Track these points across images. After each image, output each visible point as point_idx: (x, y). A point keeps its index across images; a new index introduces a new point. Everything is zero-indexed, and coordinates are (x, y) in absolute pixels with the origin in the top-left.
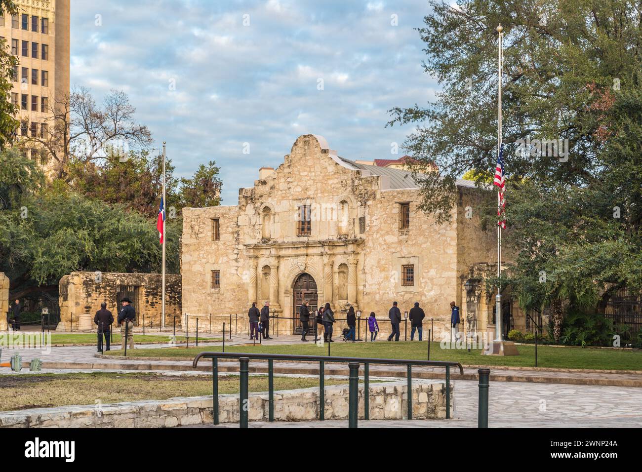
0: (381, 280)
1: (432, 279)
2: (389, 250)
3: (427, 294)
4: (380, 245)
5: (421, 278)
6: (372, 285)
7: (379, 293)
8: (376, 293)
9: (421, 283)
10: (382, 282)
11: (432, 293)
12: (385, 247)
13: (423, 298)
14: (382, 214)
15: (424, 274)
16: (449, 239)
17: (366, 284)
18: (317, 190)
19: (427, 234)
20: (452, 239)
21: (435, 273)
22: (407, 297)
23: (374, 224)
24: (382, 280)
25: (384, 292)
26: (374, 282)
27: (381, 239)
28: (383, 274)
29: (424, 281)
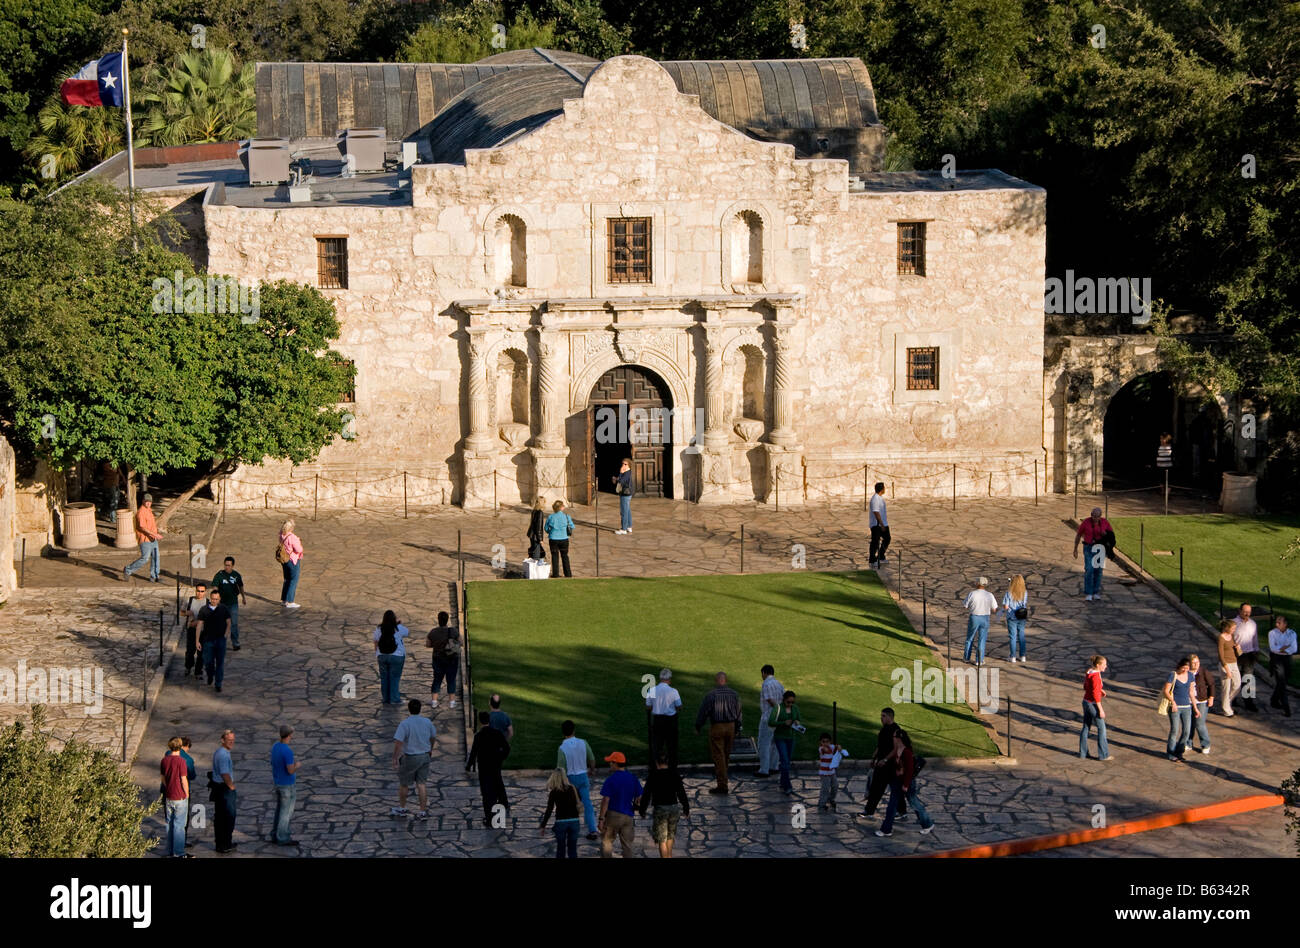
0: (849, 380)
1: (982, 376)
2: (874, 318)
3: (970, 405)
4: (850, 307)
5: (957, 374)
6: (827, 389)
7: (846, 406)
8: (838, 406)
9: (956, 384)
10: (855, 383)
11: (984, 403)
12: (860, 311)
13: (962, 413)
14: (854, 242)
15: (963, 365)
16: (1024, 298)
17: (812, 387)
18: (668, 183)
19: (970, 286)
20: (1034, 297)
21: (990, 365)
22: (921, 412)
23: (830, 264)
24: (853, 379)
25: (858, 402)
26: (830, 384)
27: (851, 295)
28: (857, 368)
29: (963, 379)
